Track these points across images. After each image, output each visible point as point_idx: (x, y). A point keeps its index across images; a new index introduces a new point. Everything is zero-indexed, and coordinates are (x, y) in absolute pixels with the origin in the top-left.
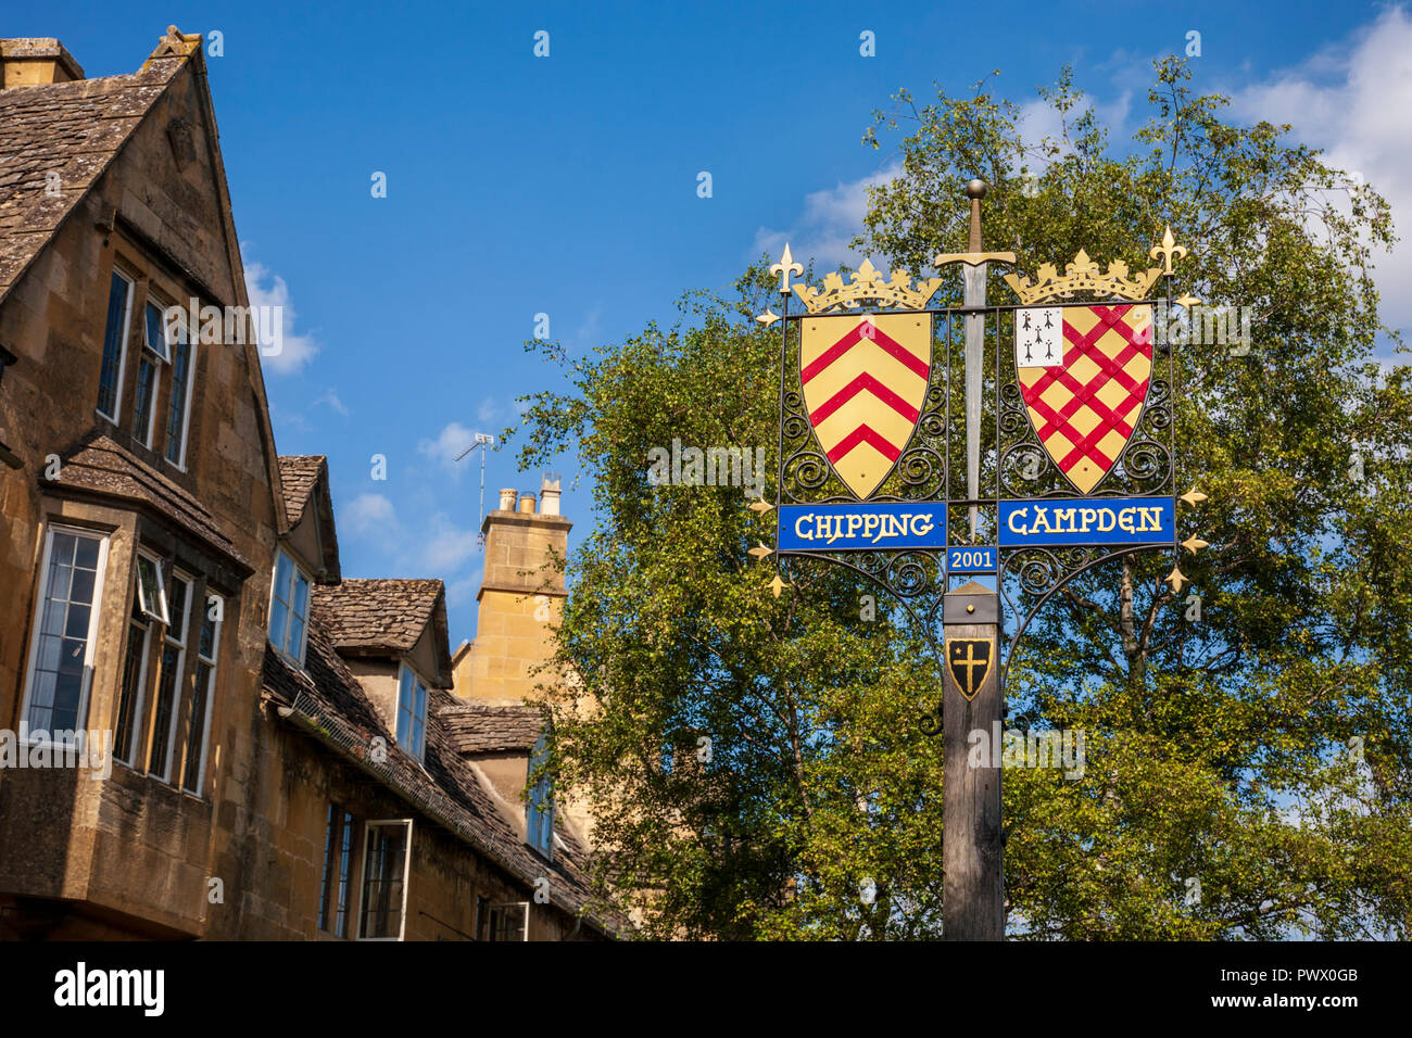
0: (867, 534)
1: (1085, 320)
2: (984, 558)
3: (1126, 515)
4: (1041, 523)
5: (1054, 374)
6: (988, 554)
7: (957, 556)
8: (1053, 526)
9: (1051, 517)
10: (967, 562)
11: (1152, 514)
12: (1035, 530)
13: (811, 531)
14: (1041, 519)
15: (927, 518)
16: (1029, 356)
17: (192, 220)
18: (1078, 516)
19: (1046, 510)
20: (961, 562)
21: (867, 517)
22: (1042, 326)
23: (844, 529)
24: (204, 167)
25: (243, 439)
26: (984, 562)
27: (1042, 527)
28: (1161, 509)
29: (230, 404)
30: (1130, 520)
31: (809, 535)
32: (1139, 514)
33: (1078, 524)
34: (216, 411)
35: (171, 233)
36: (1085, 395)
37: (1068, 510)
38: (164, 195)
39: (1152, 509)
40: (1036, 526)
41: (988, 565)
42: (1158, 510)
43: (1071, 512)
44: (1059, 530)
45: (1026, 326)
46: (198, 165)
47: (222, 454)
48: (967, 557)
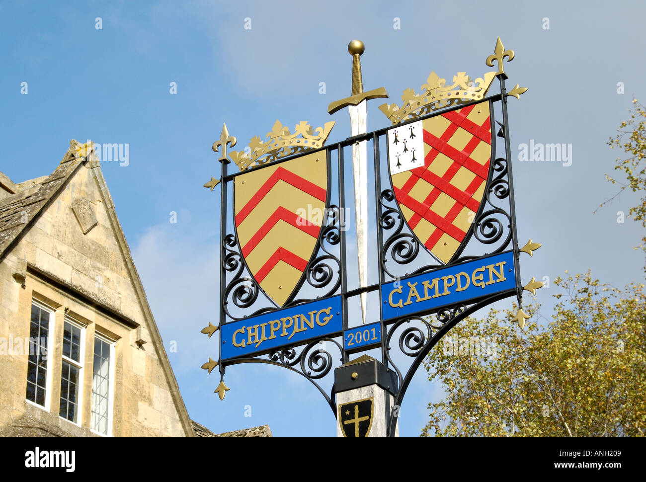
0: (285, 333)
1: (439, 126)
2: (371, 333)
3: (478, 274)
4: (413, 295)
5: (418, 174)
6: (374, 330)
7: (351, 336)
8: (422, 295)
9: (421, 289)
10: (358, 340)
11: (498, 268)
12: (409, 302)
13: (244, 340)
14: (413, 292)
15: (328, 311)
16: (399, 164)
17: (99, 265)
18: (441, 283)
19: (416, 283)
20: (354, 341)
21: (284, 320)
22: (408, 138)
23: (268, 333)
24: (107, 229)
25: (161, 412)
26: (371, 336)
27: (414, 298)
28: (505, 263)
29: (147, 389)
30: (481, 277)
31: (243, 344)
32: (487, 270)
33: (442, 290)
34: (134, 394)
35: (82, 276)
36: (441, 185)
37: (433, 280)
38: (73, 250)
39: (497, 265)
40: (409, 298)
41: (375, 338)
42: (501, 264)
43: (436, 281)
44: (427, 297)
45: (396, 141)
46: (101, 228)
47: (143, 424)
48: (359, 335)
